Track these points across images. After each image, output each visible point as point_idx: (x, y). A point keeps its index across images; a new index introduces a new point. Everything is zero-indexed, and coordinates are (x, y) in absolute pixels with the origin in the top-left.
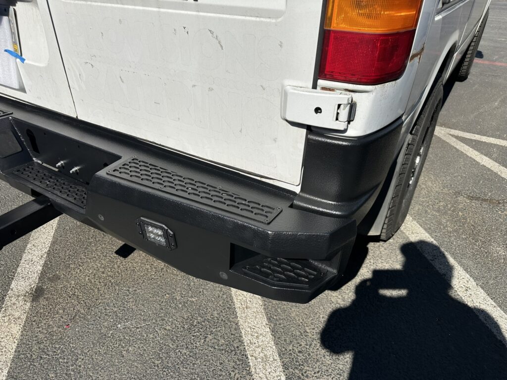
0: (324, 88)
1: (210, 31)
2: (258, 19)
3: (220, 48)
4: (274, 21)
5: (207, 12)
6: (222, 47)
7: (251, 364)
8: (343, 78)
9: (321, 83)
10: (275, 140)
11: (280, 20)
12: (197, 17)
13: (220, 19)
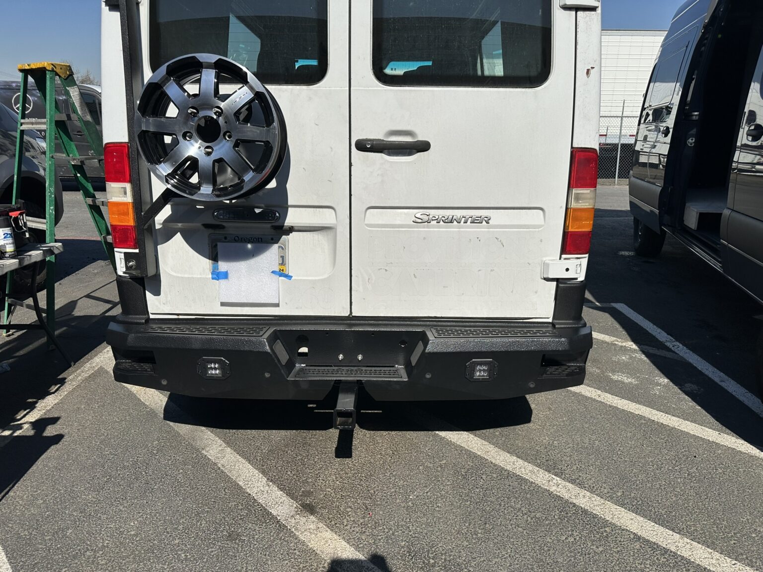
0: (565, 259)
1: (496, 238)
2: (528, 230)
3: (502, 246)
4: (537, 230)
5: (495, 228)
6: (503, 246)
7: (527, 478)
8: (576, 253)
9: (564, 256)
10: (536, 292)
11: (540, 229)
12: (488, 231)
13: (503, 231)
